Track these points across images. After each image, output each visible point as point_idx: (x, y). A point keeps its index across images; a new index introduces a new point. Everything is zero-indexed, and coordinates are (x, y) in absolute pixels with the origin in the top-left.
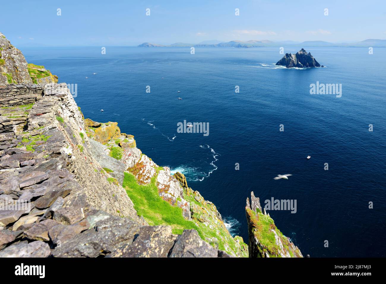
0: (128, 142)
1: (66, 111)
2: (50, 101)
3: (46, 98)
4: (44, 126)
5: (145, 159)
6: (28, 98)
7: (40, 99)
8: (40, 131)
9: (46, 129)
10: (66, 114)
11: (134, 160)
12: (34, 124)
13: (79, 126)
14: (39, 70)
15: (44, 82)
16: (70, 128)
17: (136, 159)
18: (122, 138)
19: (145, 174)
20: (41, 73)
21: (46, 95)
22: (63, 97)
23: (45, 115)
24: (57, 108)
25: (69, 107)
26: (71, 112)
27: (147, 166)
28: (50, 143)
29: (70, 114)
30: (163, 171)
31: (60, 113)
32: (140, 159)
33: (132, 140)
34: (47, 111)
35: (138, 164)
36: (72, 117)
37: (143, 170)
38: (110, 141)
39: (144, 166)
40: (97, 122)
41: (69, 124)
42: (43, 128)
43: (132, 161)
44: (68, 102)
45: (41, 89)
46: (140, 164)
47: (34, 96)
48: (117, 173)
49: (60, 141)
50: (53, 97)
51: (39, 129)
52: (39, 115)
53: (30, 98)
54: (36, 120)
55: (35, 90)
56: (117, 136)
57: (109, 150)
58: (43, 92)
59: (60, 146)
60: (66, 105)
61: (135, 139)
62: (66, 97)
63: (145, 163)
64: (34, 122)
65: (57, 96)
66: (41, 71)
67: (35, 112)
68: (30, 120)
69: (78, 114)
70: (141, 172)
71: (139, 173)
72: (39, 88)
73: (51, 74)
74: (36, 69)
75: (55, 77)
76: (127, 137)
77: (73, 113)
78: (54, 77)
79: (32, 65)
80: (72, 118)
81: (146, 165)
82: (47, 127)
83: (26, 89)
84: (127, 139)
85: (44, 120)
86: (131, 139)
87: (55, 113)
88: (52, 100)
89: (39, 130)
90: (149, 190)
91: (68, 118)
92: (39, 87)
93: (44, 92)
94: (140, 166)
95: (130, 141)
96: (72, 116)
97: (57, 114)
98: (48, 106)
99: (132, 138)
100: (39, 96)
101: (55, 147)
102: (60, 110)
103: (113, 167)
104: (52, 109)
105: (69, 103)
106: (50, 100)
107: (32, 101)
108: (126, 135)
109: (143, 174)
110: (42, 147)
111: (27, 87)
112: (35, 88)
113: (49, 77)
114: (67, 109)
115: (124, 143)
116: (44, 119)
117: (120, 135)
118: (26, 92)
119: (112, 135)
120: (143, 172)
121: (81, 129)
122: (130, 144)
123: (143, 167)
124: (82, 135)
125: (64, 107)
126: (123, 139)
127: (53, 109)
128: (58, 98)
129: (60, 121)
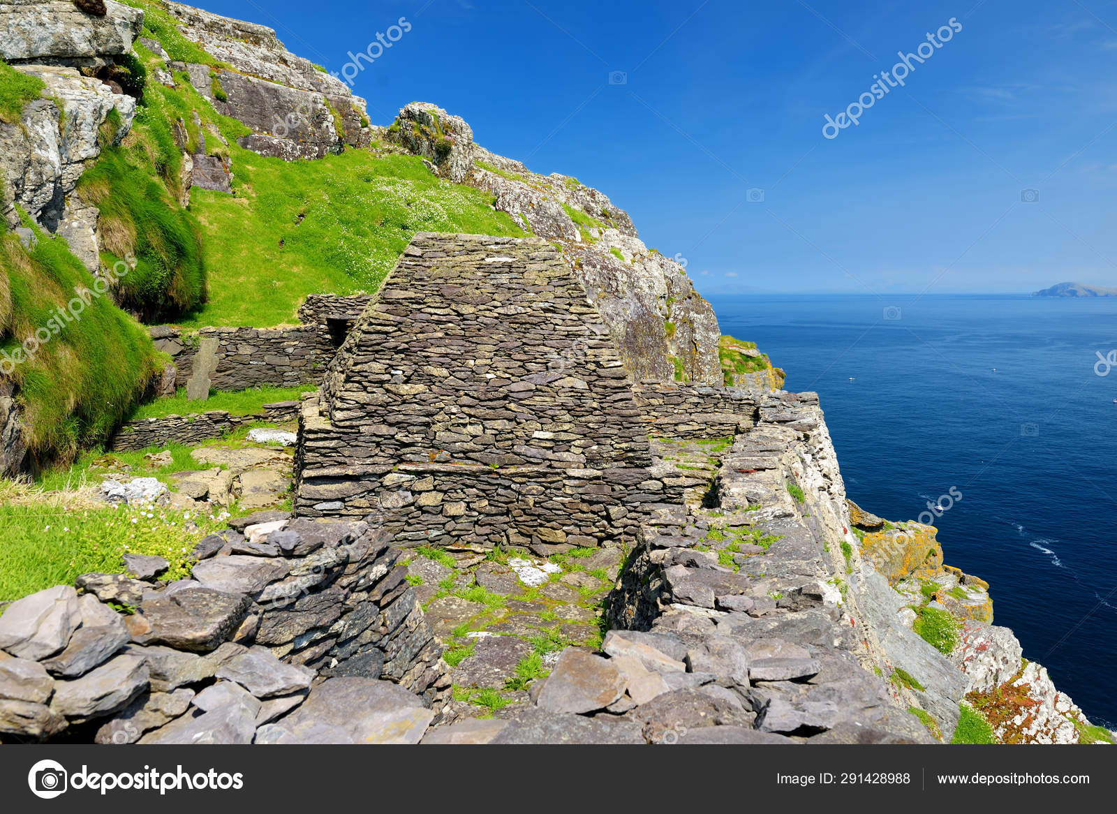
0: (967, 598)
1: (812, 471)
2: (775, 439)
3: (767, 430)
4: (761, 504)
5: (1036, 677)
6: (720, 424)
7: (749, 430)
8: (751, 516)
9: (765, 515)
10: (811, 481)
11: (994, 671)
12: (736, 495)
13: (842, 520)
14: (744, 352)
15: (751, 383)
16: (817, 522)
17: (1002, 667)
18: (947, 580)
19: (1032, 733)
20: (747, 361)
21: (766, 421)
22: (808, 433)
23: (762, 474)
24: (792, 457)
25: (821, 462)
26: (825, 476)
27: (1043, 708)
28: (780, 556)
29: (821, 482)
31: (797, 475)
32: (1020, 674)
33: (979, 595)
34: (766, 465)
35: (1008, 688)
36: (824, 490)
37: (1025, 715)
38: (903, 580)
39: (1029, 704)
40: (872, 516)
41: (815, 509)
42: (758, 511)
43: (987, 670)
44: (821, 446)
45: (752, 402)
46: (1018, 689)
47: (734, 418)
48: (936, 697)
49: (807, 556)
50: (785, 428)
51: (746, 510)
52: (748, 472)
53: (722, 424)
54: (741, 484)
55: (739, 405)
56: (928, 570)
57: (914, 615)
58: (756, 412)
59: (809, 573)
60: (813, 455)
62: (815, 432)
63: (1038, 692)
64: (735, 490)
65: (793, 426)
66: (748, 356)
67: (738, 464)
68: (725, 481)
69: (838, 486)
70: (1018, 720)
71: (1009, 723)
72: (748, 399)
73: (769, 365)
74: (737, 349)
75: (779, 373)
76: (962, 581)
77: (829, 479)
78: (774, 372)
79: (728, 339)
80: (825, 493)
81: (1040, 702)
82: (770, 510)
83: (719, 399)
84: (964, 588)
85: (760, 490)
86: (978, 592)
87: (785, 474)
88: (781, 437)
89: (748, 513)
91: (816, 493)
92: (750, 397)
93: (760, 412)
94: (1014, 699)
95: (973, 596)
96: (826, 487)
97: (791, 478)
98: (771, 451)
99: (983, 590)
100: (745, 422)
101: (793, 572)
102: (798, 466)
103: (923, 674)
104: (780, 460)
105: (821, 449)
106: (775, 435)
107: (728, 432)
108: (962, 574)
109: (1025, 729)
110: (759, 564)
111: (721, 395)
112: (739, 398)
113: (764, 371)
114: (815, 465)
115: (951, 598)
116: (761, 486)
117: (941, 569)
118: (718, 408)
119: (914, 565)
120: (1027, 723)
121: (845, 532)
122: (973, 609)
123: (1028, 706)
124: (846, 549)
125: (808, 458)
126: (949, 586)
127: (784, 461)
128: (795, 434)
129: (797, 496)
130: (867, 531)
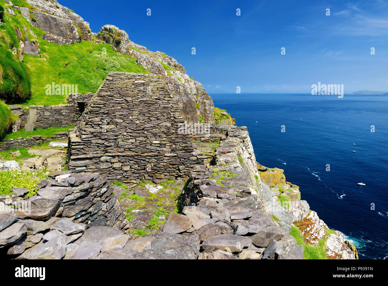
0: (293, 192)
1: (246, 152)
2: (233, 142)
3: (231, 139)
4: (230, 164)
5: (314, 215)
6: (215, 137)
7: (225, 139)
8: (227, 168)
9: (231, 167)
10: (245, 155)
11: (301, 214)
12: (221, 161)
13: (255, 168)
14: (222, 113)
15: (224, 123)
16: (247, 169)
17: (304, 213)
18: (286, 186)
19: (312, 233)
20: (223, 116)
21: (230, 136)
22: (244, 140)
23: (229, 154)
24: (239, 148)
25: (248, 149)
26: (249, 154)
27: (315, 225)
28: (236, 180)
29: (248, 156)
30: (334, 235)
31: (241, 154)
32: (309, 215)
33: (296, 191)
34: (231, 150)
35: (305, 219)
36: (249, 158)
37: (310, 227)
38: (273, 187)
39: (312, 224)
40: (264, 167)
41: (247, 165)
42: (229, 166)
43: (299, 214)
44: (248, 144)
45: (226, 130)
46: (308, 220)
47: (220, 135)
48: (284, 223)
49: (245, 180)
50: (237, 138)
51: (225, 166)
52: (225, 153)
53: (216, 137)
54: (223, 157)
55: (221, 131)
56: (281, 183)
57: (277, 198)
58: (227, 133)
59: (246, 185)
60: (246, 147)
61: (300, 190)
62: (246, 139)
63: (314, 220)
64: (221, 159)
65: (239, 138)
66: (223, 115)
67: (222, 150)
68: (218, 156)
69: (253, 157)
70: (308, 229)
71: (306, 230)
72: (224, 129)
73: (230, 117)
74: (220, 112)
75: (233, 120)
76: (291, 186)
77: (251, 155)
78: (232, 120)
79: (217, 109)
80: (250, 159)
81: (315, 223)
82: (233, 165)
83: (214, 129)
84: (292, 189)
85: (229, 159)
86: (296, 190)
87: (237, 153)
88: (235, 141)
89: (226, 167)
90: (315, 253)
91: (247, 159)
92: (225, 128)
93: (228, 133)
94: (308, 223)
95: (295, 191)
96: (250, 157)
97: (239, 155)
98: (232, 146)
99: (298, 189)
100: (223, 137)
101: (241, 185)
102: (241, 151)
103: (280, 216)
104: (235, 149)
105: (248, 145)
106: (233, 141)
107: (218, 140)
108: (291, 184)
109: (310, 232)
110: (230, 183)
111: (215, 127)
112: (221, 128)
113: (229, 119)
114: (246, 151)
115: (288, 192)
116: (229, 157)
117: (285, 183)
118: (214, 132)
119: (277, 182)
120: (311, 230)
121: (256, 172)
122: (295, 195)
123: (311, 225)
124: (256, 177)
125: (244, 148)
126: (287, 188)
127: (236, 149)
128: (240, 140)
129: (241, 161)
130: (262, 172)
